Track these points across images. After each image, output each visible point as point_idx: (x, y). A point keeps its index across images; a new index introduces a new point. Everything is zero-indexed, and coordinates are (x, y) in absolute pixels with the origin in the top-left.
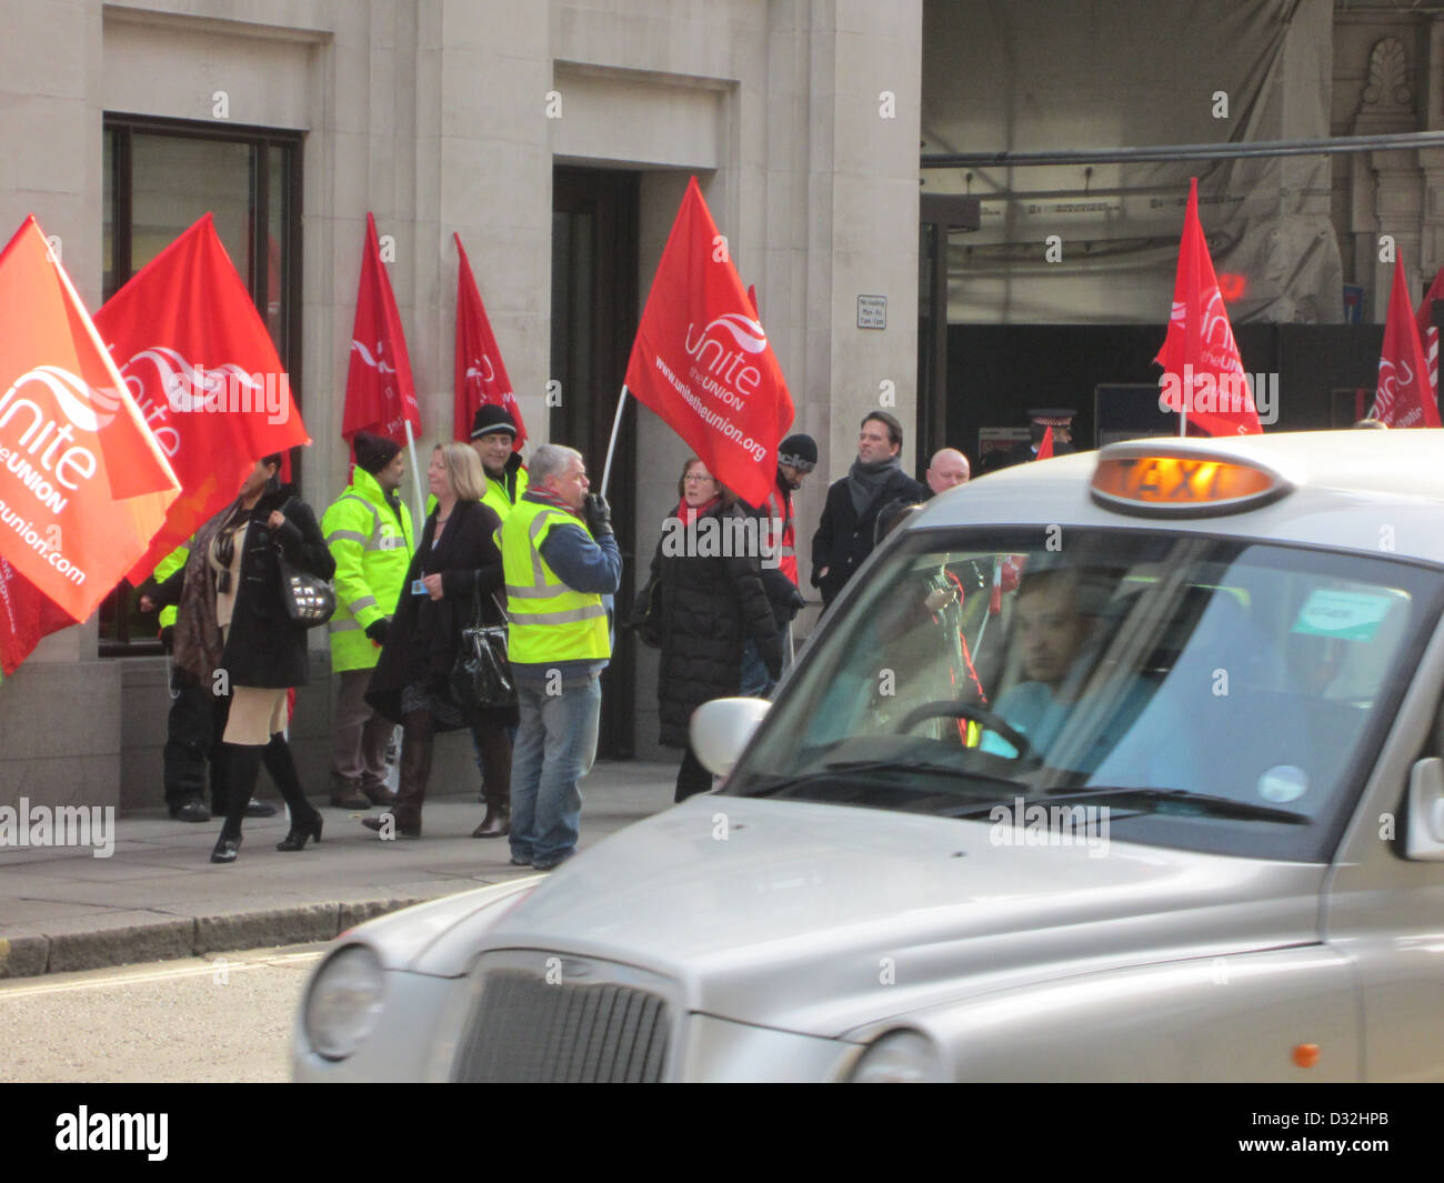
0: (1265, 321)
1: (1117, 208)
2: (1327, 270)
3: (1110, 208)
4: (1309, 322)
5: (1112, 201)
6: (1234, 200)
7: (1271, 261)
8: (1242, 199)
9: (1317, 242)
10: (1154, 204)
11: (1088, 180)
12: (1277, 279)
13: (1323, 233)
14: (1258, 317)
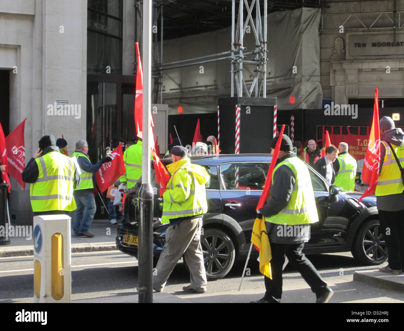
0: (299, 109)
1: (274, 82)
2: (319, 95)
3: (273, 82)
4: (312, 109)
5: (273, 80)
6: (293, 78)
7: (300, 93)
8: (295, 78)
9: (315, 88)
10: (280, 80)
11: (269, 75)
12: (301, 98)
13: (317, 86)
14: (297, 108)
